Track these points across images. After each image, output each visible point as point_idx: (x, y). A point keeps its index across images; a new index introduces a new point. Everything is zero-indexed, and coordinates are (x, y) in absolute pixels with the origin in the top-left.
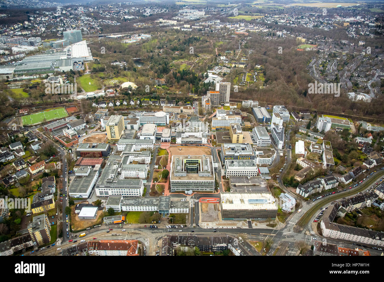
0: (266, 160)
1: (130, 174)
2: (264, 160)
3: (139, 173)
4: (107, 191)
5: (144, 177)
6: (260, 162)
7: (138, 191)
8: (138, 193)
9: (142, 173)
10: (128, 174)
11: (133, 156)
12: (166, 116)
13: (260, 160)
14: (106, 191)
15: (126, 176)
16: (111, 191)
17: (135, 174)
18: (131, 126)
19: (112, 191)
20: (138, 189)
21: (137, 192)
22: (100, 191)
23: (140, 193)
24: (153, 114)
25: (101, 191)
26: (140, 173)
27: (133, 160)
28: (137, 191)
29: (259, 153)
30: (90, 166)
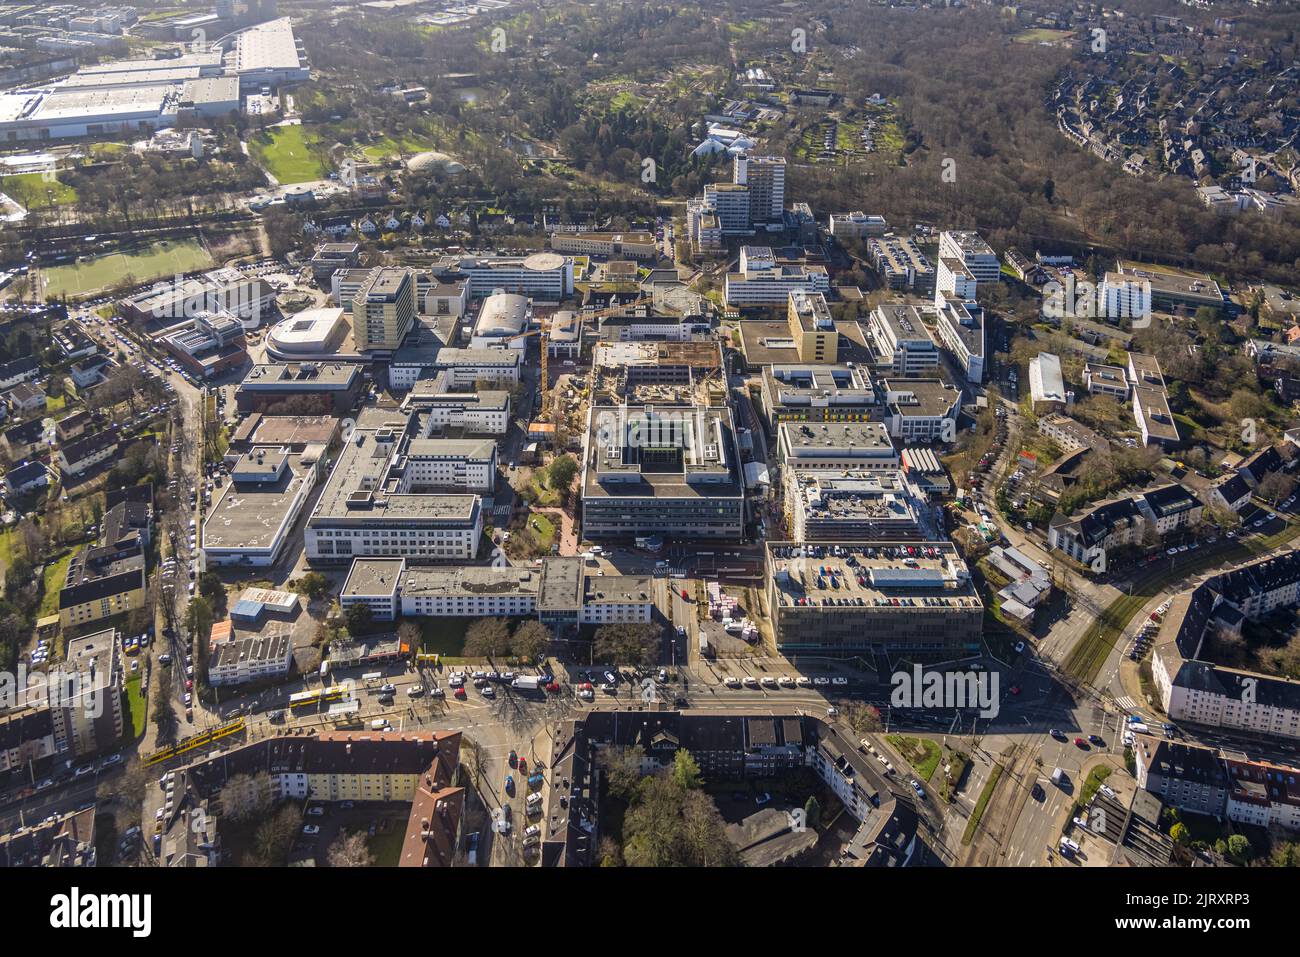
0: (925, 423)
1: (433, 475)
2: (918, 423)
3: (468, 472)
4: (348, 538)
5: (485, 485)
6: (905, 430)
7: (463, 539)
8: (464, 547)
9: (479, 472)
10: (427, 475)
11: (446, 411)
12: (564, 270)
13: (906, 423)
14: (343, 538)
15: (418, 482)
16: (360, 539)
17: (451, 475)
18: (440, 302)
19: (366, 538)
20: (464, 532)
21: (459, 543)
22: (320, 538)
23: (469, 545)
24: (518, 262)
25: (325, 538)
26: (472, 472)
27: (445, 422)
28: (459, 539)
29: (900, 398)
30: (286, 446)
